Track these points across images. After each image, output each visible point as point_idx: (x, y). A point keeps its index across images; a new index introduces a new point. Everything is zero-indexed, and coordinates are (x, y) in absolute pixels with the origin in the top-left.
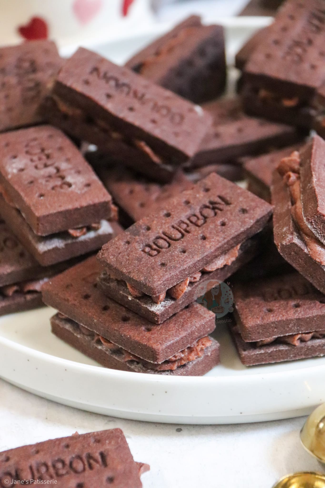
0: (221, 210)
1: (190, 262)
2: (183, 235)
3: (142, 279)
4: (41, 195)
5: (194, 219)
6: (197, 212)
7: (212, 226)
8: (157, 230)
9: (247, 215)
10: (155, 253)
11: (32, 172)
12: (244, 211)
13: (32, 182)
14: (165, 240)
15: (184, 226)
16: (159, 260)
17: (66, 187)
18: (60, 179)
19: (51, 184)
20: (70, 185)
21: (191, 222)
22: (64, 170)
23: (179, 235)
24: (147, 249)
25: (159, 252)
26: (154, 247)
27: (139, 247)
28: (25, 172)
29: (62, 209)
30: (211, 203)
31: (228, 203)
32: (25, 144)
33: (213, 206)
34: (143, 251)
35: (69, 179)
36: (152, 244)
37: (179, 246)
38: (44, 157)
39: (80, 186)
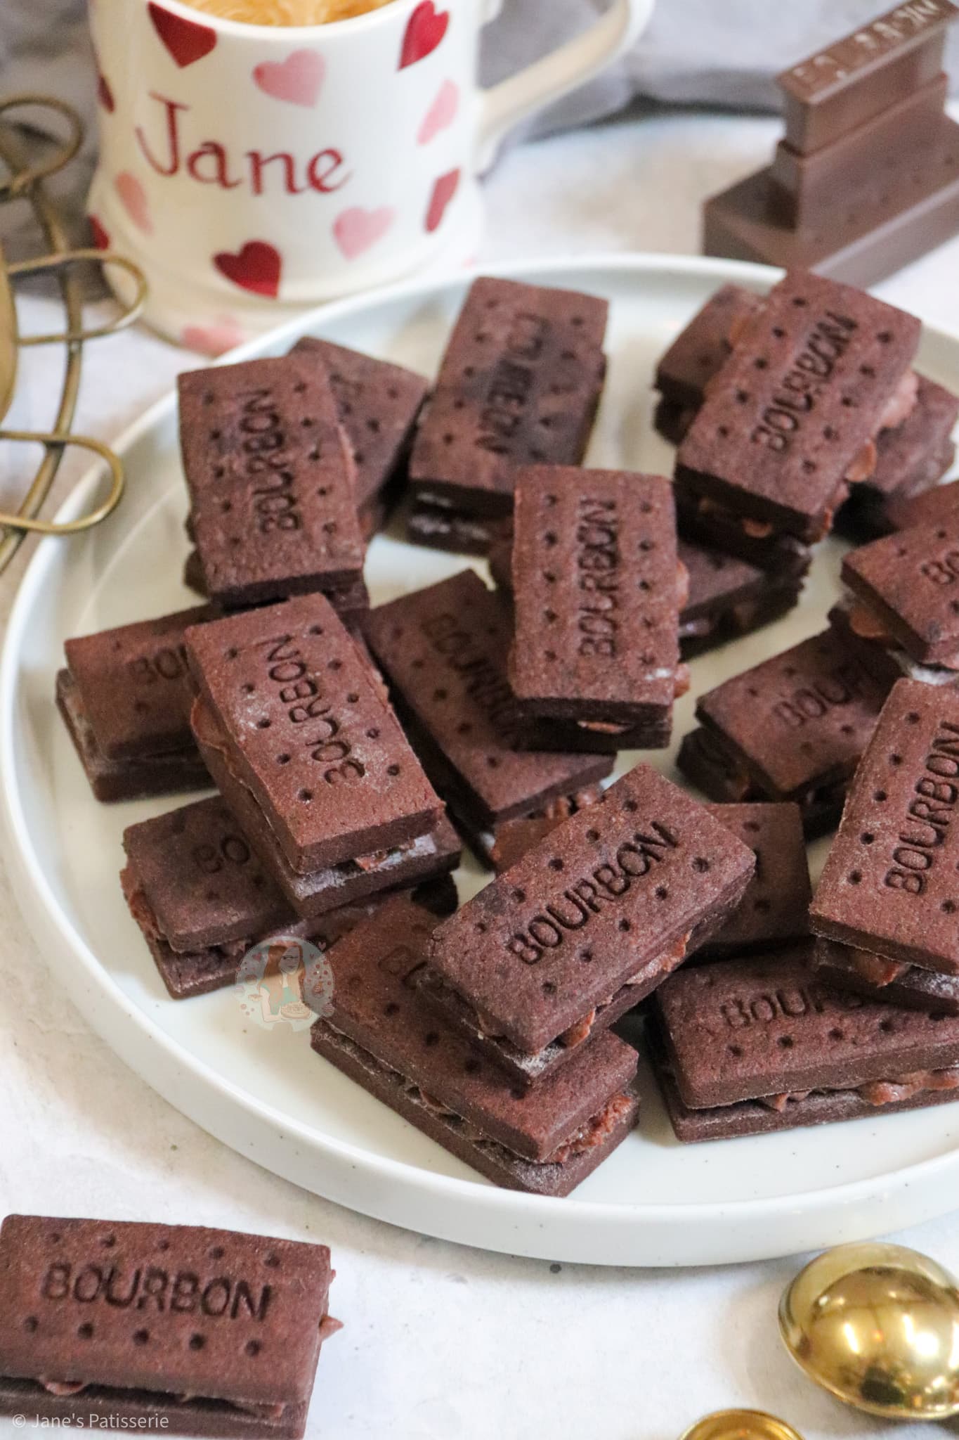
0: (658, 859)
1: (598, 984)
2: (586, 917)
3: (510, 1018)
4: (307, 795)
5: (606, 875)
6: (614, 862)
7: (641, 898)
8: (539, 905)
9: (707, 875)
10: (533, 955)
11: (284, 729)
12: (702, 865)
13: (285, 759)
14: (552, 925)
15: (588, 893)
16: (541, 976)
17: (351, 771)
18: (340, 751)
19: (324, 767)
20: (360, 770)
21: (601, 882)
22: (346, 730)
23: (579, 917)
24: (519, 946)
25: (540, 953)
26: (532, 941)
27: (502, 938)
28: (272, 728)
29: (348, 829)
30: (639, 838)
31: (672, 842)
32: (267, 650)
33: (644, 846)
34: (510, 947)
35: (357, 754)
36: (527, 934)
37: (579, 941)
38: (307, 689)
39: (381, 771)
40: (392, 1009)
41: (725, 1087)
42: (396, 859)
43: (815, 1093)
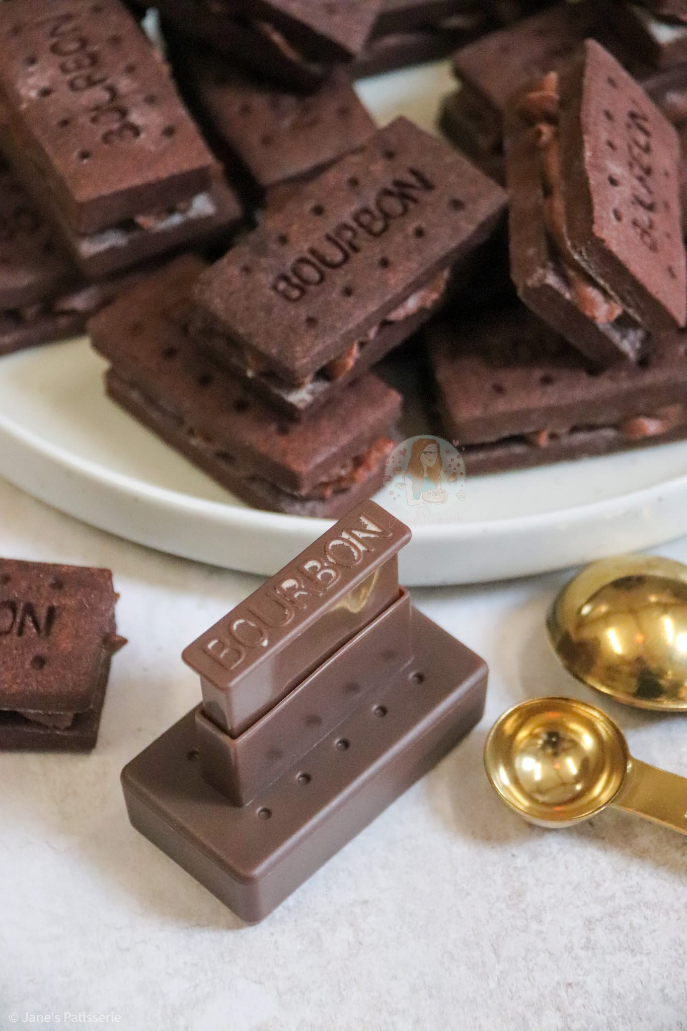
0: (415, 201)
1: (359, 316)
2: (347, 258)
3: (274, 351)
4: (84, 155)
5: (365, 219)
6: (372, 206)
7: (399, 238)
8: (301, 246)
9: (461, 214)
10: (295, 293)
11: (64, 98)
12: (457, 205)
13: (65, 123)
14: (313, 265)
15: (348, 234)
16: (302, 312)
17: (128, 133)
18: (116, 116)
19: (101, 130)
20: (136, 131)
21: (361, 225)
22: (125, 96)
23: (338, 256)
24: (282, 286)
25: (303, 291)
26: (295, 280)
27: (265, 279)
28: (53, 96)
29: (124, 186)
30: (398, 184)
31: (428, 186)
32: (48, 28)
33: (401, 191)
34: (275, 288)
35: (135, 117)
36: (290, 274)
37: (340, 279)
38: (87, 61)
39: (156, 132)
40: (170, 353)
41: (488, 423)
42: (176, 219)
43: (574, 430)
